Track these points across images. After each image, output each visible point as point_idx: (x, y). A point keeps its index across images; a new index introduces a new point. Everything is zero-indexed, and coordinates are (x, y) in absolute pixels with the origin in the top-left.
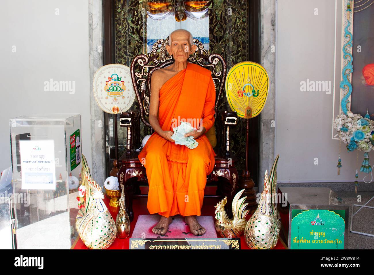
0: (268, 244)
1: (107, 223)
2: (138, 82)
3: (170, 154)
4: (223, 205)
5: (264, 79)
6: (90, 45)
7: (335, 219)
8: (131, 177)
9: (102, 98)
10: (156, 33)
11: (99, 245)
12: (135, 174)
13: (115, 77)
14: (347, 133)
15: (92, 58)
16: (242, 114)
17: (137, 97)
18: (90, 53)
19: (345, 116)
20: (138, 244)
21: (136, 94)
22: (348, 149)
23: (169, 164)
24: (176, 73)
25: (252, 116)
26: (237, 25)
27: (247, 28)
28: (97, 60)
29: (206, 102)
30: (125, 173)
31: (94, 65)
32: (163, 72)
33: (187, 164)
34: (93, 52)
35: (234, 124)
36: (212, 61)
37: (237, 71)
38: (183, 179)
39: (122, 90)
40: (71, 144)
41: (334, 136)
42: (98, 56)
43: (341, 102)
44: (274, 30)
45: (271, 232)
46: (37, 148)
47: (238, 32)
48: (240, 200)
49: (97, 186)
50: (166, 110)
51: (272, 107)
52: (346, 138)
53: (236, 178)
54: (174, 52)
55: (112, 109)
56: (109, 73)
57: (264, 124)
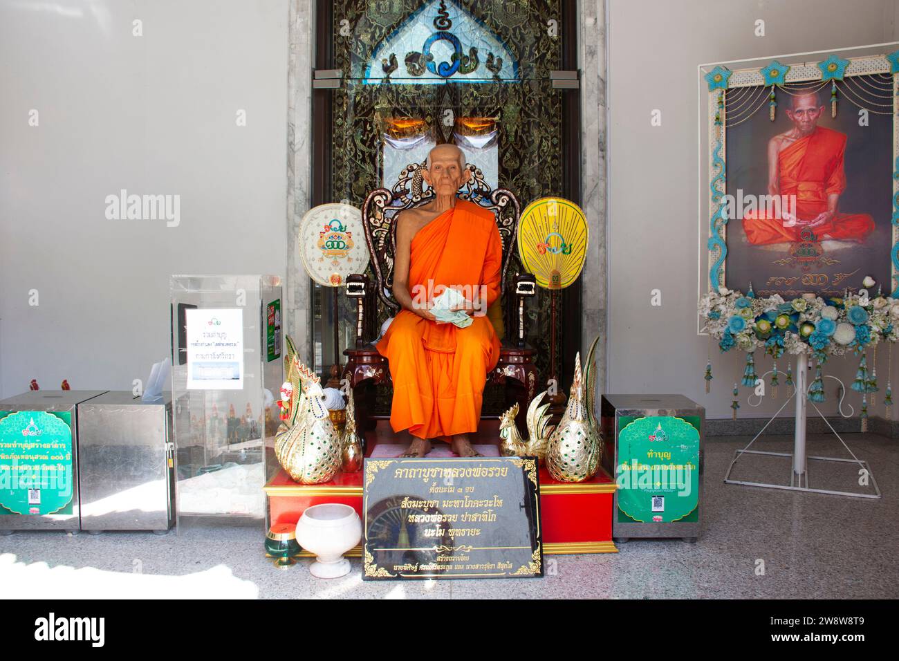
0: (581, 467)
1: (328, 436)
2: (374, 234)
3: (428, 339)
4: (513, 416)
5: (581, 226)
6: (289, 178)
7: (684, 431)
8: (364, 378)
9: (313, 260)
10: (403, 162)
11: (314, 473)
12: (369, 374)
13: (336, 225)
14: (719, 321)
15: (292, 201)
16: (545, 282)
17: (372, 257)
18: (289, 193)
19: (716, 294)
20: (378, 467)
21: (371, 254)
22: (721, 347)
23: (426, 355)
24: (438, 214)
25: (560, 285)
26: (543, 150)
27: (560, 155)
28: (301, 205)
29: (485, 261)
30: (353, 372)
31: (296, 213)
32: (418, 214)
33: (454, 353)
34: (294, 191)
35: (530, 293)
36: (498, 201)
37: (536, 211)
38: (449, 378)
39: (348, 247)
40: (268, 318)
41: (700, 330)
42: (303, 197)
43: (711, 273)
44: (603, 157)
45: (585, 448)
46: (214, 321)
47: (546, 162)
48: (539, 409)
49: (314, 376)
50: (421, 274)
51: (601, 288)
52: (718, 329)
53: (534, 379)
54: (435, 179)
55: (329, 278)
56: (326, 217)
57: (588, 317)
